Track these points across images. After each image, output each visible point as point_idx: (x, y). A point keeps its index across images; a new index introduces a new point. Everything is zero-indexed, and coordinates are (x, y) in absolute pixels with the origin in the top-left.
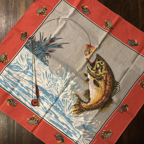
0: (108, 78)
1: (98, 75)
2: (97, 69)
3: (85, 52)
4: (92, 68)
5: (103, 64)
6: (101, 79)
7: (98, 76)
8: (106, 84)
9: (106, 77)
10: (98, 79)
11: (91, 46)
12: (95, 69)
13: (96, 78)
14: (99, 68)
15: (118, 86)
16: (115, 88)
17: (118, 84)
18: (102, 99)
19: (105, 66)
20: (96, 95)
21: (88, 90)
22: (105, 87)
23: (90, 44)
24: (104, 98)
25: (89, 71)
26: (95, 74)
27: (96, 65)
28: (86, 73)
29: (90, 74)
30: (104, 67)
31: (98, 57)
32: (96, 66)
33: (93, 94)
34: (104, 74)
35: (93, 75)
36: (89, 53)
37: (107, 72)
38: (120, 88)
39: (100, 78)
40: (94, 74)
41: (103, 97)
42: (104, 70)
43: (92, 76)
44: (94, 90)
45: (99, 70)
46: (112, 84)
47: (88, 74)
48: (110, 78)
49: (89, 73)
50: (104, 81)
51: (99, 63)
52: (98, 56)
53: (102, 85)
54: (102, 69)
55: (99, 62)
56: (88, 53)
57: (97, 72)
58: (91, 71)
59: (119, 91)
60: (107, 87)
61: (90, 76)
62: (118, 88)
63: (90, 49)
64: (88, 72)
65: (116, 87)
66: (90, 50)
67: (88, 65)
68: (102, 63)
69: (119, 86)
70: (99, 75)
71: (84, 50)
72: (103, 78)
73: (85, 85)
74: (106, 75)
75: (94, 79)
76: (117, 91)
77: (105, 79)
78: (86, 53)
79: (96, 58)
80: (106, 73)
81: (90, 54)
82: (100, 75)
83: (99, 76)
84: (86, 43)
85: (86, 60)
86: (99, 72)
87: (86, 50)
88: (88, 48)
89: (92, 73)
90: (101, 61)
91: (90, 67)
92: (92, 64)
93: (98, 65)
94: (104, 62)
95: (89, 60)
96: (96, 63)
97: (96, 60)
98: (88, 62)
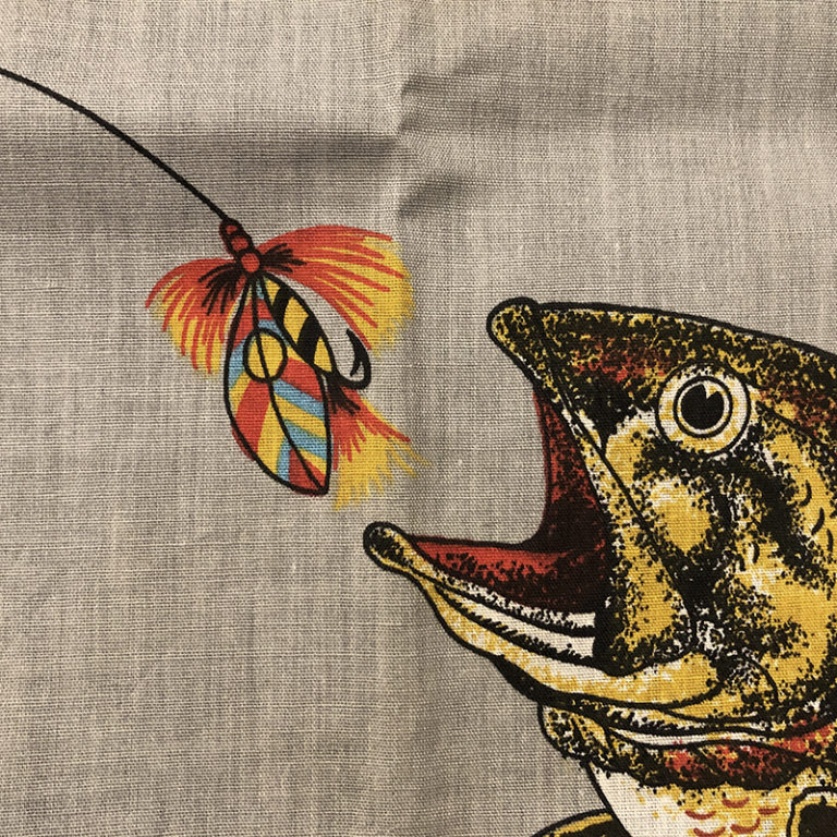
1: (786, 671)
2: (700, 578)
3: (250, 451)
4: (606, 632)
5: (740, 402)
7: (812, 688)
11: (279, 257)
13: (806, 763)
14: (721, 537)
19: (802, 431)
23: (231, 231)
25: (585, 733)
26: (727, 703)
27: (627, 531)
29: (653, 773)
30: (781, 450)
31: (555, 366)
32: (653, 539)
35: (726, 746)
36: (338, 396)
40: (715, 723)
42: (821, 497)
43: (700, 776)
47: (620, 790)
49: (618, 765)
51: (661, 456)
54: (779, 524)
55: (643, 421)
56: (307, 418)
57: (748, 640)
58: (620, 687)
61: (667, 798)
63: (294, 320)
64: (588, 757)
66: (312, 330)
67: (482, 640)
68: (702, 410)
70: (815, 653)
71: (214, 421)
75: (780, 798)
78: (271, 447)
79: (542, 396)
81: (354, 408)
82: (831, 650)
83: (830, 684)
84: (149, 265)
85: (371, 583)
86: (777, 616)
87: (238, 390)
88: (247, 325)
89: (673, 731)
90: (668, 397)
91: (559, 642)
92: (540, 565)
93: (669, 483)
94: (730, 372)
95: (439, 541)
96: (605, 485)
97: (560, 447)
98: (454, 573)
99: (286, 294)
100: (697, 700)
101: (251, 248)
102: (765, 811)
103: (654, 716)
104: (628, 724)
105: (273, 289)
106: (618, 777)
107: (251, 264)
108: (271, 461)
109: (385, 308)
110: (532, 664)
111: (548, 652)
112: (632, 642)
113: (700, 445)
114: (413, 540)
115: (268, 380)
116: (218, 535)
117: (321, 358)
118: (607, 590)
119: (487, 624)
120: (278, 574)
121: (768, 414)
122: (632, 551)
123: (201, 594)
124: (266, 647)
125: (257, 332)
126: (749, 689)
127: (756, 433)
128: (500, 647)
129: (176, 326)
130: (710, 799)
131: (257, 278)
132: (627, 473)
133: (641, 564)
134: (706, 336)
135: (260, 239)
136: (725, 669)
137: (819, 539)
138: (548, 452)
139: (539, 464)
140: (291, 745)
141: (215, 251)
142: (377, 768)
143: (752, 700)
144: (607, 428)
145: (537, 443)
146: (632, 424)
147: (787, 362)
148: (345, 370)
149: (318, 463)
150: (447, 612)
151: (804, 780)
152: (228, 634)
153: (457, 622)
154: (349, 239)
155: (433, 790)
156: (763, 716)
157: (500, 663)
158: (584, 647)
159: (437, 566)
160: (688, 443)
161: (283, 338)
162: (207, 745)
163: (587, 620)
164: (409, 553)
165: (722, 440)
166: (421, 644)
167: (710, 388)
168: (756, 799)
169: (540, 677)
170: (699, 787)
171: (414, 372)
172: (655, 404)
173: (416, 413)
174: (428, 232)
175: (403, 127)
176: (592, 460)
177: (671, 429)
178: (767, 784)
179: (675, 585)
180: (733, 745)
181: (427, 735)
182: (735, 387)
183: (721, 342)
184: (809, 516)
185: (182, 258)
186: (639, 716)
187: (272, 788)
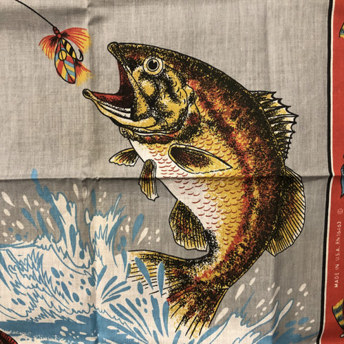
0: (218, 105)
1: (170, 121)
2: (152, 101)
3: (60, 74)
4: (133, 112)
5: (161, 65)
6: (193, 127)
7: (175, 124)
8: (225, 132)
9: (208, 105)
10: (184, 138)
11: (65, 35)
12: (143, 107)
13: (173, 139)
14: (157, 92)
15: (276, 104)
16: (272, 122)
17: (269, 97)
18: (253, 201)
19: (175, 70)
20: (220, 201)
21: (178, 208)
22: (233, 145)
23: (55, 29)
24: (256, 194)
25: (128, 133)
26: (158, 127)
27: (137, 91)
28: (124, 145)
29: (142, 141)
30: (170, 74)
31: (122, 56)
32: (142, 93)
33: (207, 207)
34: (192, 100)
35: (157, 136)
36: (77, 63)
37: (197, 87)
38: (287, 107)
39: (189, 128)
40: (155, 131)
41: (249, 192)
42: (179, 85)
43: (152, 141)
44: (197, 190)
45: (165, 101)
46: (248, 112)
47: (136, 144)
48: (225, 97)
49: (135, 139)
50: (210, 124)
51: (144, 75)
52: (117, 49)
53: (214, 147)
54: (170, 90)
55: (140, 68)
56: (71, 68)
57: (162, 114)
58: (136, 124)
59: (294, 123)
60: (241, 139)
61: (145, 146)
62: (283, 111)
63: (68, 48)
64: (129, 138)
65: (268, 114)
66: (72, 49)
67: (108, 113)
69: (279, 100)
70: (176, 117)
71: (53, 69)
72: (200, 117)
73: (153, 197)
74: (203, 99)
75: (167, 146)
76: (288, 127)
77: (207, 118)
78: (64, 74)
79: (119, 63)
80: (199, 91)
81: (80, 65)
82: (180, 117)
83: (179, 123)
84: (39, 36)
85: (85, 101)
86: (169, 109)
87: (57, 63)
88: (59, 49)
89: (147, 133)
90: (145, 63)
91: (123, 114)
92: (119, 98)
93: (146, 81)
94: (159, 57)
95: (98, 93)
96: (132, 82)
97: (123, 74)
98: (101, 100)
99: (66, 42)
100: (151, 126)
101: (59, 33)
102: (164, 148)
103: (143, 130)
104: (137, 131)
105: (64, 41)
106: (135, 142)
107: (59, 36)
108: (64, 77)
109: (86, 45)
110: (118, 119)
111: (121, 116)
112: (138, 114)
113: (152, 73)
114: (92, 92)
115: (63, 60)
116: (54, 92)
117: (74, 55)
118: (133, 104)
119: (108, 110)
120: (66, 100)
121: (167, 67)
122: (138, 96)
123: (51, 104)
124: (64, 115)
125: (61, 50)
126: (162, 124)
127: (165, 71)
128: (111, 115)
129: (45, 50)
130: (154, 146)
131: (61, 39)
132: (137, 79)
133: (140, 98)
134: (153, 50)
135: (61, 31)
136: (158, 120)
137: (178, 93)
138: (120, 75)
139: (119, 77)
140: (69, 134)
141: (52, 34)
142: (86, 138)
143: (163, 127)
144: (133, 69)
145: (118, 73)
146: (138, 69)
147: (171, 55)
148: (78, 58)
149: (73, 77)
150: (100, 108)
151: (173, 142)
152: (56, 112)
153: (102, 110)
154: (79, 30)
155: (98, 143)
156: (165, 130)
157: (111, 118)
158: (128, 115)
159: (98, 98)
160: (150, 73)
161: (66, 51)
162: (52, 134)
163: (129, 110)
164: (91, 95)
165: (157, 72)
166: (94, 113)
167: (154, 61)
168: (163, 146)
169: (120, 121)
170: (151, 144)
171: (92, 58)
172: (143, 64)
173: (92, 66)
174: (95, 28)
175: (89, 6)
176: (130, 76)
177: (146, 70)
178: (165, 143)
179: (147, 103)
180: (159, 136)
181: (96, 131)
182: (160, 61)
183: (157, 51)
184: (176, 89)
185: (46, 35)
186: (140, 129)
187: (65, 142)
